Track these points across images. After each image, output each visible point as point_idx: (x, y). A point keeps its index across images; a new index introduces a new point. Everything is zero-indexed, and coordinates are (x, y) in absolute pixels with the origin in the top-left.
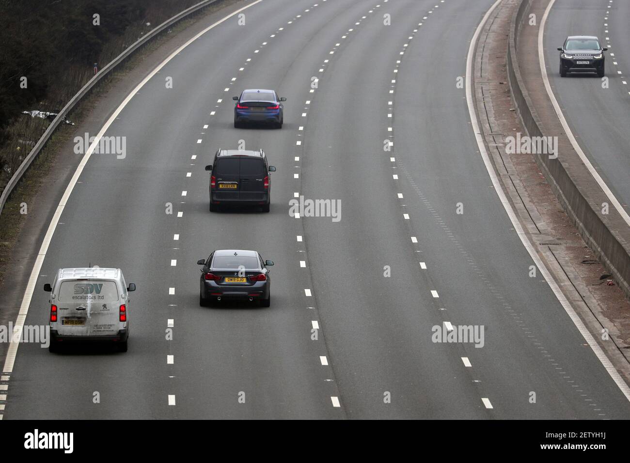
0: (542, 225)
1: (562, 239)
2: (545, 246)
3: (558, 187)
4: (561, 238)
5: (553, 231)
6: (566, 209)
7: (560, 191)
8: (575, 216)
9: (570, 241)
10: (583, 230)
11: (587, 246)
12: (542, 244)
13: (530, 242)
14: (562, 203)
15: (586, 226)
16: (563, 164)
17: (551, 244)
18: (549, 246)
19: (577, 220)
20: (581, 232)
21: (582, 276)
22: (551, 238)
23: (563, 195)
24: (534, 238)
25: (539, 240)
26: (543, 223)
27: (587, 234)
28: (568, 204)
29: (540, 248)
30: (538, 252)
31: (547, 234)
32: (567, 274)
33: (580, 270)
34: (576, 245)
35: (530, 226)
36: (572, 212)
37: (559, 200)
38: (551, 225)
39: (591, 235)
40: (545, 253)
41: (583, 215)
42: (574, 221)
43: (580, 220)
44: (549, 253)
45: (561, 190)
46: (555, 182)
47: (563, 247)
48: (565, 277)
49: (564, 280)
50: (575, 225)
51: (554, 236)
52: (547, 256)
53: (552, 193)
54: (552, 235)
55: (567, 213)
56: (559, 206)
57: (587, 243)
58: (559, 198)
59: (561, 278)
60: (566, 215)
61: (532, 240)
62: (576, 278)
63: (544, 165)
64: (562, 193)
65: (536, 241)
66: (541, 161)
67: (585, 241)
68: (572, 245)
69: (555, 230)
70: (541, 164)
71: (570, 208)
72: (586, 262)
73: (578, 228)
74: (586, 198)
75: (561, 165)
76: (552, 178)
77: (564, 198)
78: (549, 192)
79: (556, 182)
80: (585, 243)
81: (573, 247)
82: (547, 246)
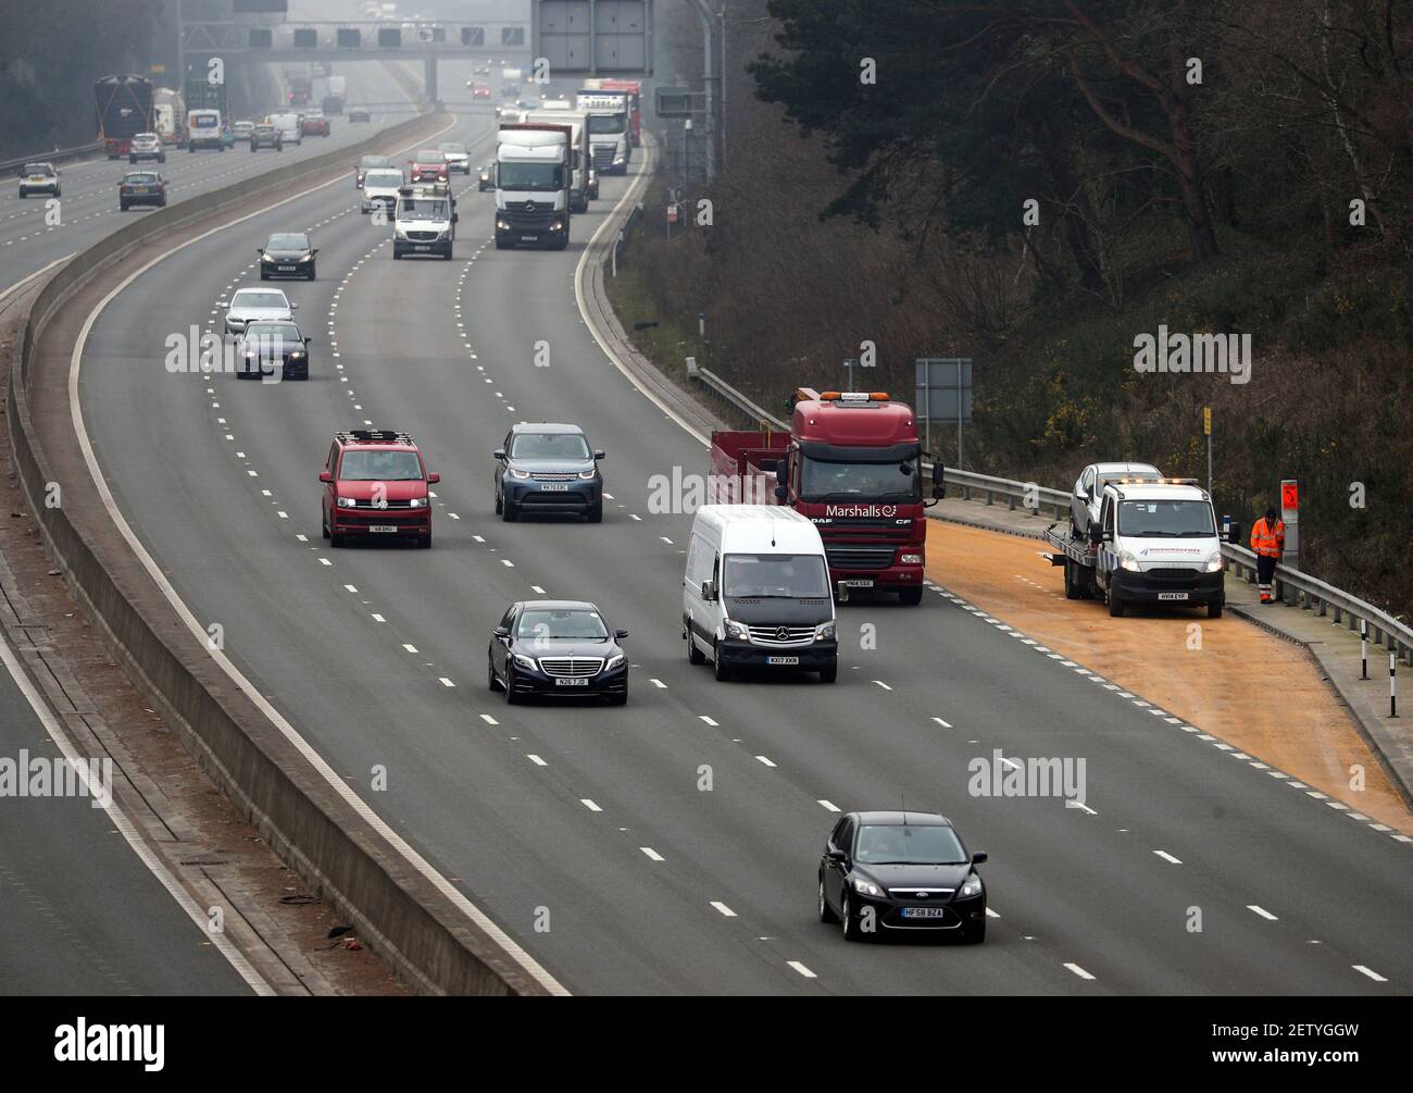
0: (176, 822)
1: (228, 852)
2: (193, 867)
3: (200, 740)
4: (224, 848)
5: (205, 834)
6: (224, 786)
7: (206, 748)
8: (248, 802)
9: (245, 856)
10: (272, 831)
11: (284, 865)
12: (187, 864)
13: (160, 860)
14: (214, 773)
15: (279, 820)
16: (209, 689)
17: (205, 863)
18: (205, 867)
19: (255, 809)
20: (267, 836)
21: (287, 932)
22: (203, 851)
23: (213, 757)
24: (167, 851)
25: (177, 855)
26: (179, 818)
27: (283, 839)
28: (228, 776)
29: (183, 871)
30: (181, 880)
31: (192, 842)
32: (256, 927)
33: (280, 918)
34: (261, 865)
35: (152, 825)
36: (242, 793)
37: (203, 767)
38: (198, 822)
39: (293, 842)
40: (196, 881)
41: (270, 798)
42: (246, 812)
43: (263, 808)
44: (205, 883)
45: (209, 745)
46: (189, 728)
47: (232, 868)
48: (251, 935)
49: (250, 941)
50: (251, 821)
51: (208, 846)
52: (203, 888)
53: (185, 752)
54: (202, 843)
55: (228, 795)
56: (205, 780)
57: (285, 860)
58: (201, 763)
59: (244, 937)
60: (226, 798)
61: (163, 856)
62: (275, 936)
63: (157, 692)
64: (210, 751)
65: (171, 858)
66: (149, 683)
67: (280, 856)
68: (252, 865)
69: (208, 832)
70: (150, 690)
71: (233, 783)
72: (292, 901)
73: (257, 827)
74: (276, 762)
75: (207, 692)
76: (181, 719)
77: (217, 762)
78: (178, 750)
79: (193, 728)
80: (278, 860)
81: (255, 869)
82: (197, 867)
